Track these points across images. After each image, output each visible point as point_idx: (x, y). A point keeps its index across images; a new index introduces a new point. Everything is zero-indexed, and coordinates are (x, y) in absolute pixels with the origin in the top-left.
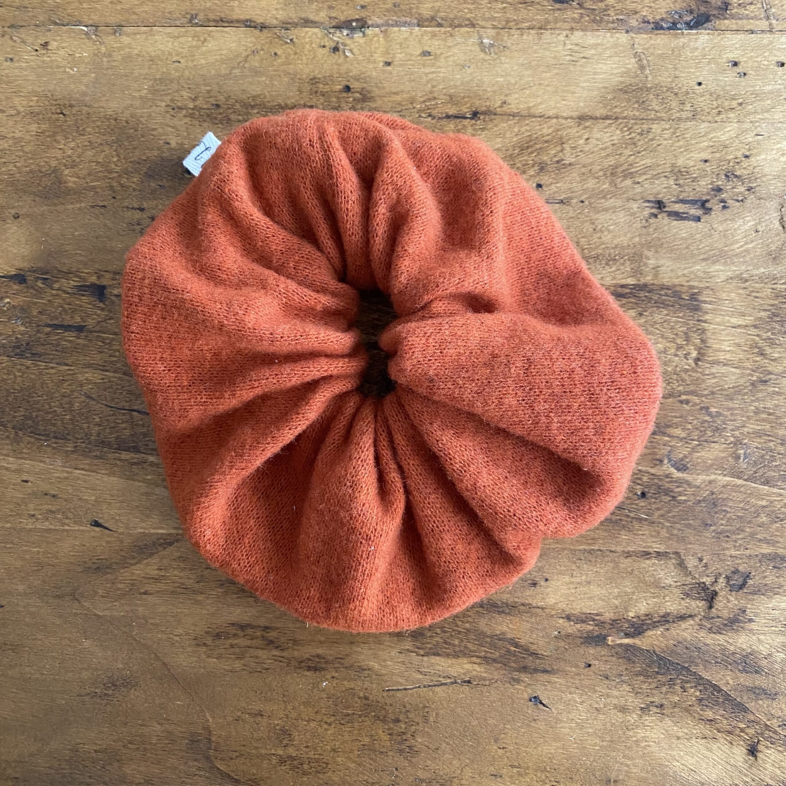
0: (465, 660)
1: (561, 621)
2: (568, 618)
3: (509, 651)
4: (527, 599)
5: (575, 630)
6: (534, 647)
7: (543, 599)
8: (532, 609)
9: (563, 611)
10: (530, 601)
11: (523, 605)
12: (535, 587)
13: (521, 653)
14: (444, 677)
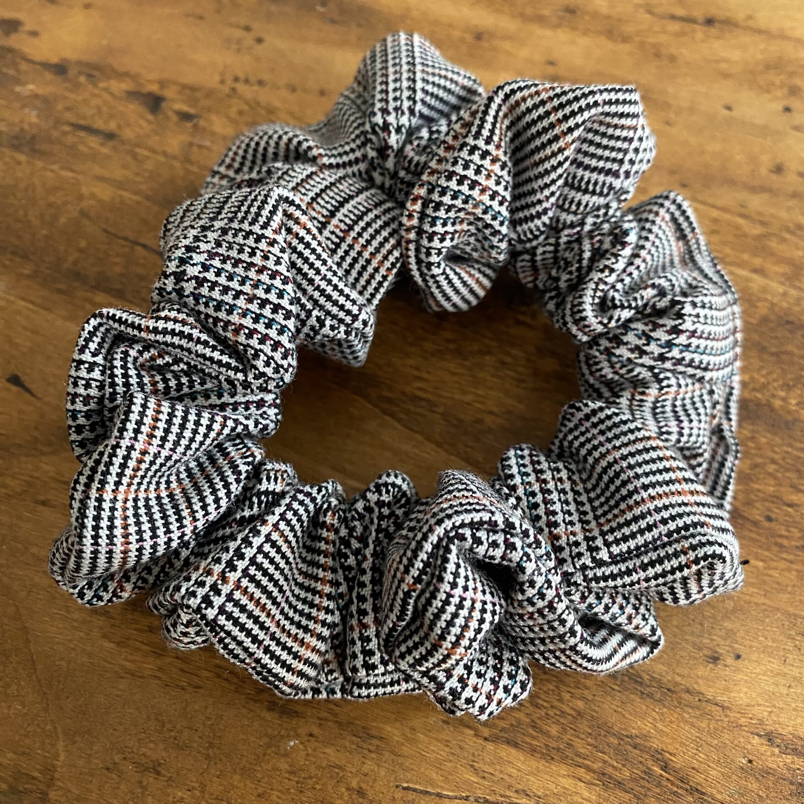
0: (564, 770)
1: (756, 740)
2: (770, 738)
3: (648, 772)
4: (697, 683)
5: (781, 764)
6: (700, 778)
7: (727, 689)
8: (704, 704)
9: (761, 722)
10: (703, 689)
11: (688, 691)
12: (716, 665)
13: (673, 784)
14: (517, 791)
